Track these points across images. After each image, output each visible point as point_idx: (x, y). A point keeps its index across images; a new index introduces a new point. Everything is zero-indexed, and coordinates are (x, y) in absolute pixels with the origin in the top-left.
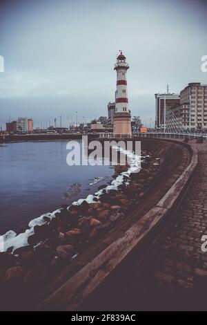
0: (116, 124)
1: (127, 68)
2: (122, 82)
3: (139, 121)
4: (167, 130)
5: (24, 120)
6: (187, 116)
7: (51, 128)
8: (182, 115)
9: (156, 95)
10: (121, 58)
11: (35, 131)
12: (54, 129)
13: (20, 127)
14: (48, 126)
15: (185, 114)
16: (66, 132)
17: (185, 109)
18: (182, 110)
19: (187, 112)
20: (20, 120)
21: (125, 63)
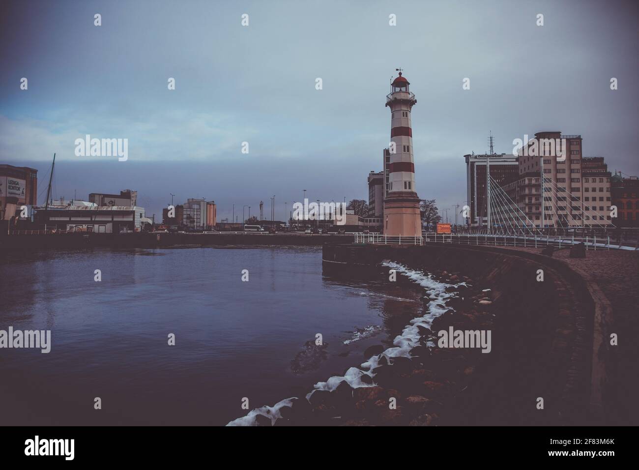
0: (390, 215)
1: (411, 103)
2: (401, 132)
3: (434, 210)
4: (494, 230)
5: (198, 203)
6: (533, 201)
7: (252, 221)
8: (523, 197)
9: (467, 157)
10: (400, 83)
11: (220, 226)
12: (258, 223)
13: (189, 217)
14: (247, 218)
15: (530, 196)
16: (283, 229)
17: (530, 186)
18: (523, 188)
19: (534, 191)
20: (191, 203)
21: (407, 92)
